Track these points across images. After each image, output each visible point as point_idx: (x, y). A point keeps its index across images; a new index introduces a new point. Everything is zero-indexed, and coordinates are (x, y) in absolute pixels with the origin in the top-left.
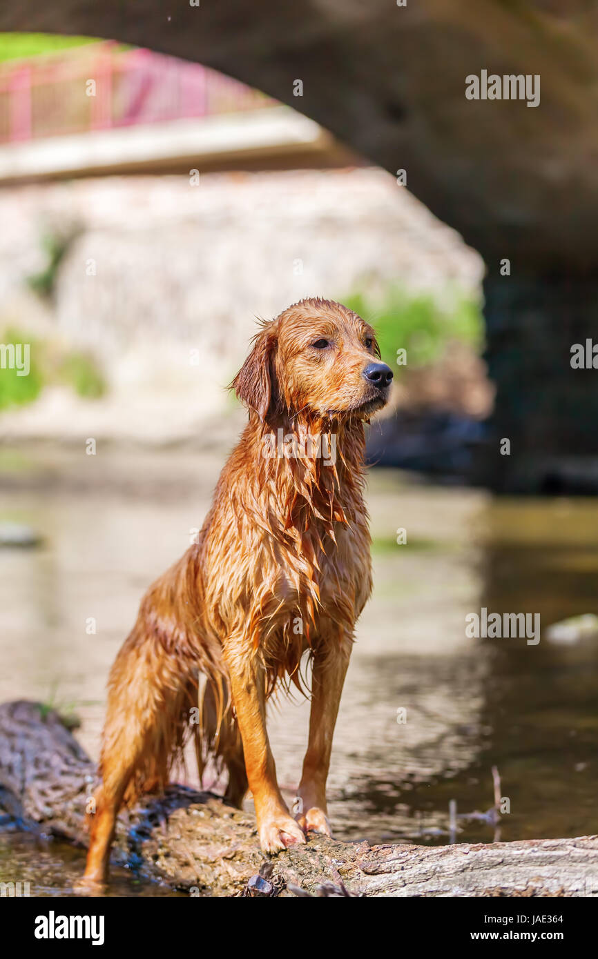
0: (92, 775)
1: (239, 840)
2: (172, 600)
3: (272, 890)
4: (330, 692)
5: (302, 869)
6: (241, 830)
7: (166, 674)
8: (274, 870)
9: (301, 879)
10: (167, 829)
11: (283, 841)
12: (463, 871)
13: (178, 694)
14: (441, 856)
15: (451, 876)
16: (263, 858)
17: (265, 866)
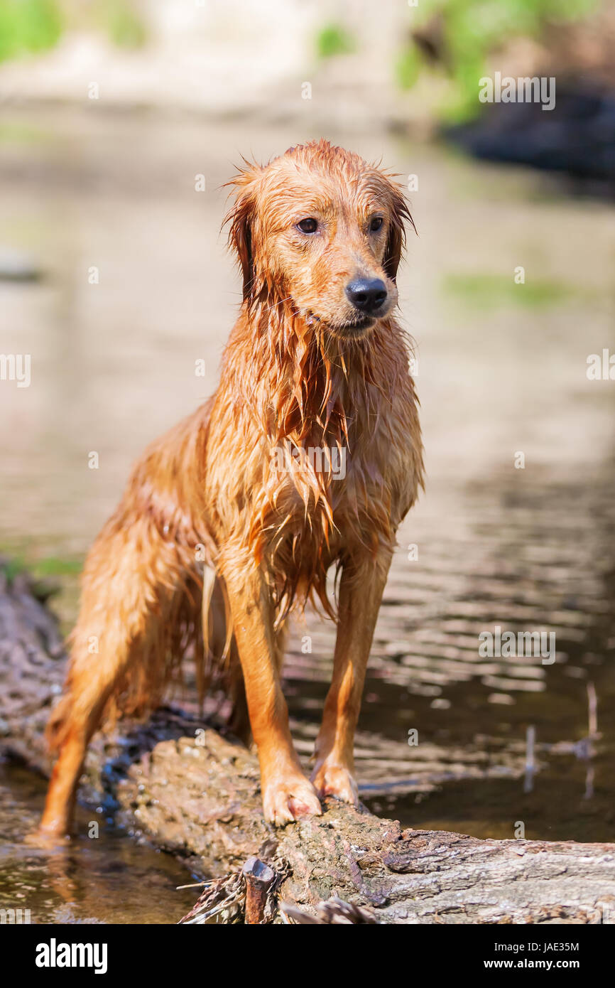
0: (60, 683)
1: (238, 799)
2: (175, 472)
3: (274, 878)
4: (361, 615)
5: (313, 852)
6: (243, 785)
7: (161, 567)
8: (278, 849)
9: (311, 867)
10: (150, 769)
11: (292, 810)
12: (515, 879)
13: (176, 593)
14: (488, 856)
15: (499, 884)
16: (267, 830)
17: (268, 843)
